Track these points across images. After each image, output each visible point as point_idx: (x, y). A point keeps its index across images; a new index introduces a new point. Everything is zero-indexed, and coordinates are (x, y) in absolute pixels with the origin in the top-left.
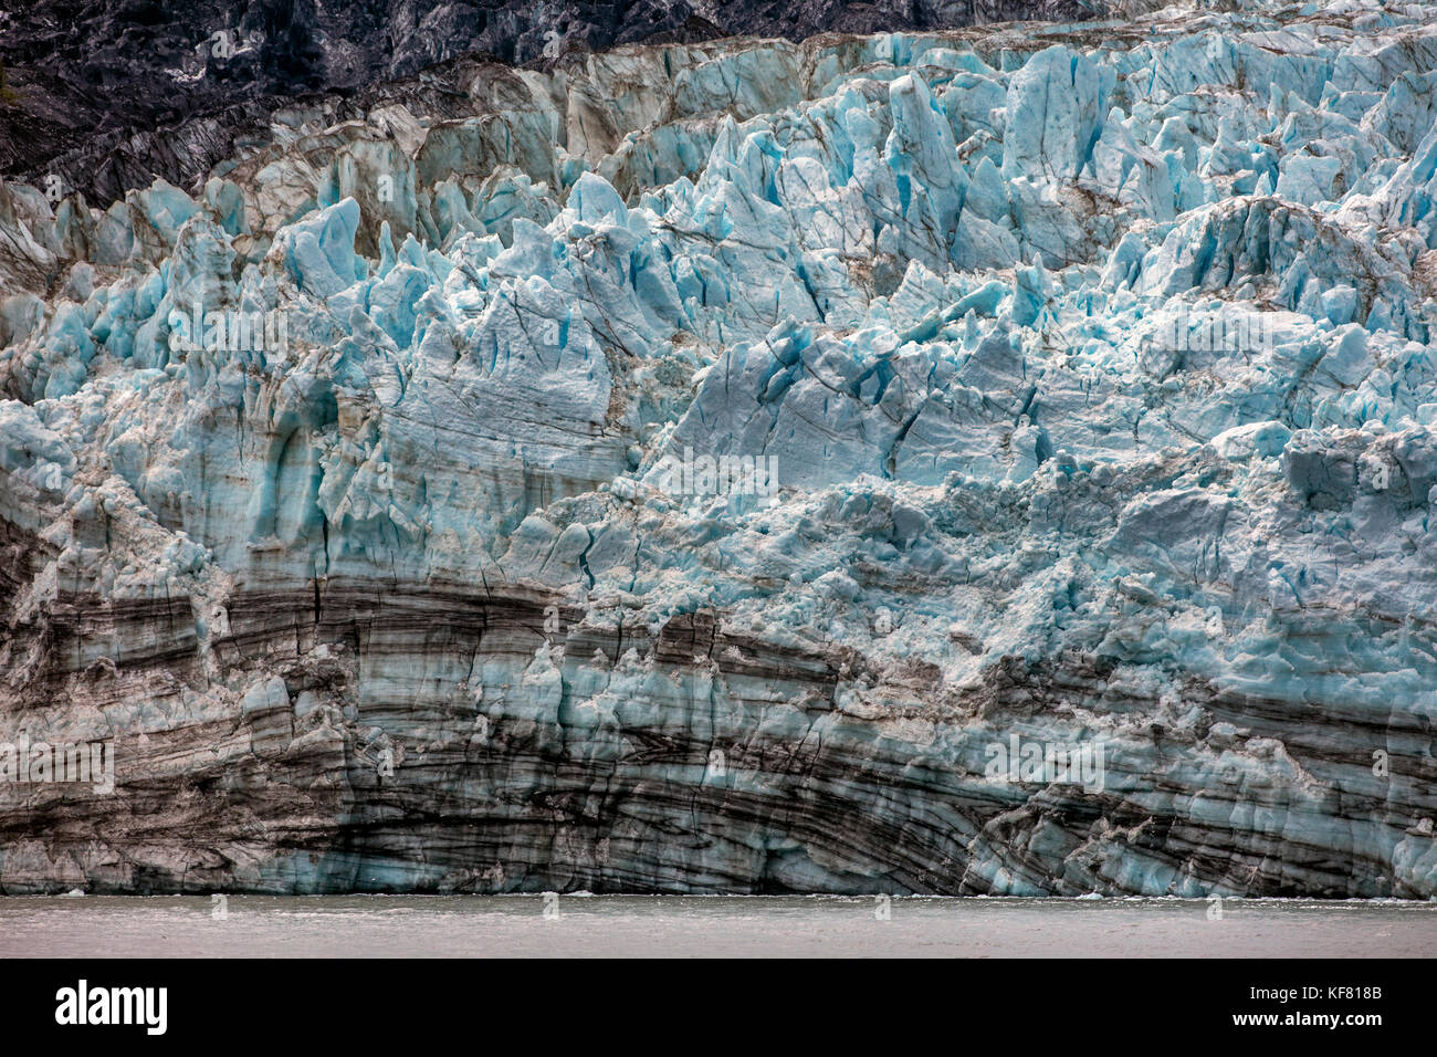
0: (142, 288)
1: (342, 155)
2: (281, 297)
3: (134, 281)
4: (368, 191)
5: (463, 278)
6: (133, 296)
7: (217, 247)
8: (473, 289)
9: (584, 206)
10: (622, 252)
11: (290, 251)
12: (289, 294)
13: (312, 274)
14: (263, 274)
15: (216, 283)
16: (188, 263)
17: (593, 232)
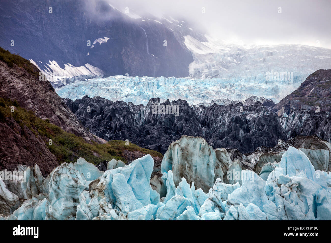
0: (37, 208)
1: (174, 145)
2: (101, 211)
3: (33, 204)
4: (187, 165)
5: (212, 204)
6: (32, 213)
7: (73, 183)
8: (217, 211)
9: (289, 166)
10: (308, 193)
11: (110, 184)
12: (106, 208)
13: (122, 199)
14: (91, 196)
15: (71, 204)
16: (55, 191)
17: (291, 181)
